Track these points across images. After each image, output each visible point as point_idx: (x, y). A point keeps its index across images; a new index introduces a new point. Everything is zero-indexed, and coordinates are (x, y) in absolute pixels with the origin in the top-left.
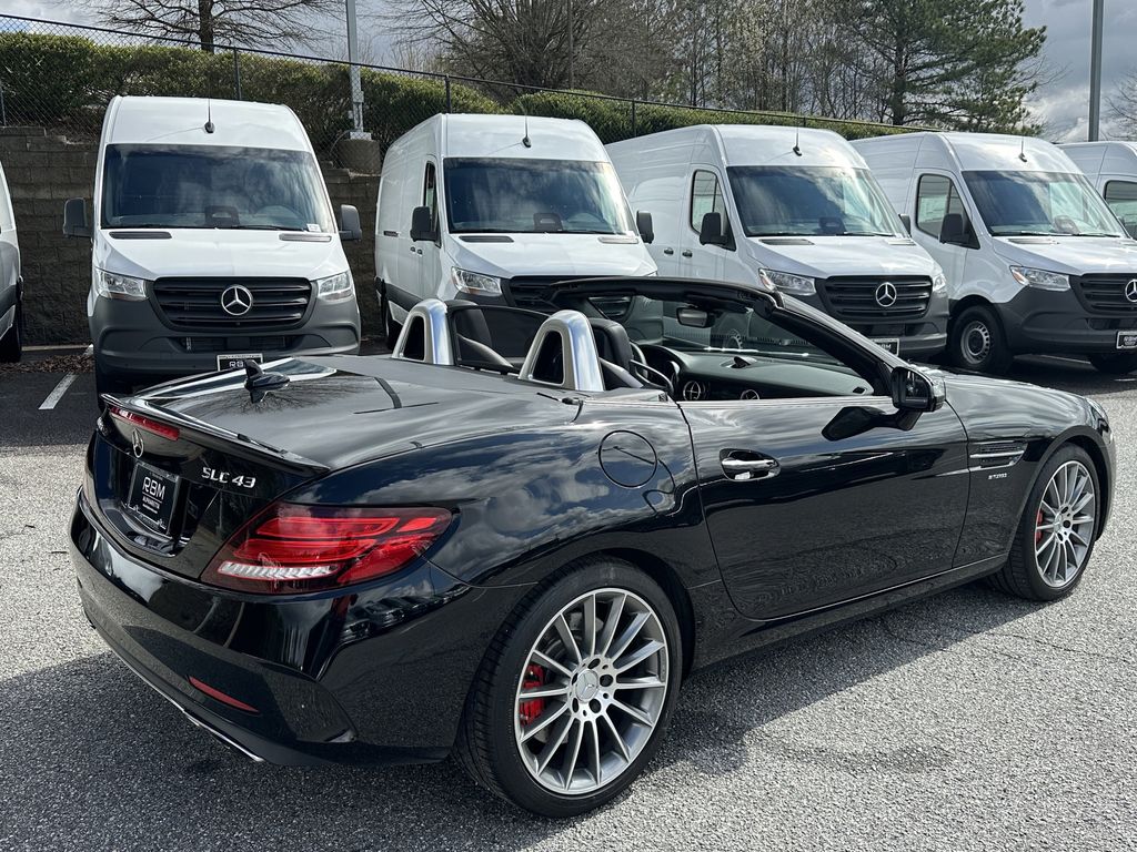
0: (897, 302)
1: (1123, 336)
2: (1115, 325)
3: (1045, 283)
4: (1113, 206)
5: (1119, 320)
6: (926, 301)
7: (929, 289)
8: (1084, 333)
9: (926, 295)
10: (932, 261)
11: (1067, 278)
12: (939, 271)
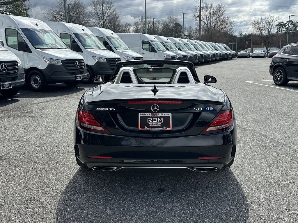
0: (8, 70)
1: (77, 77)
2: (74, 74)
3: (54, 62)
4: (63, 40)
5: (75, 72)
6: (17, 69)
7: (17, 65)
8: (68, 76)
9: (17, 67)
10: (16, 56)
11: (60, 61)
12: (19, 59)
